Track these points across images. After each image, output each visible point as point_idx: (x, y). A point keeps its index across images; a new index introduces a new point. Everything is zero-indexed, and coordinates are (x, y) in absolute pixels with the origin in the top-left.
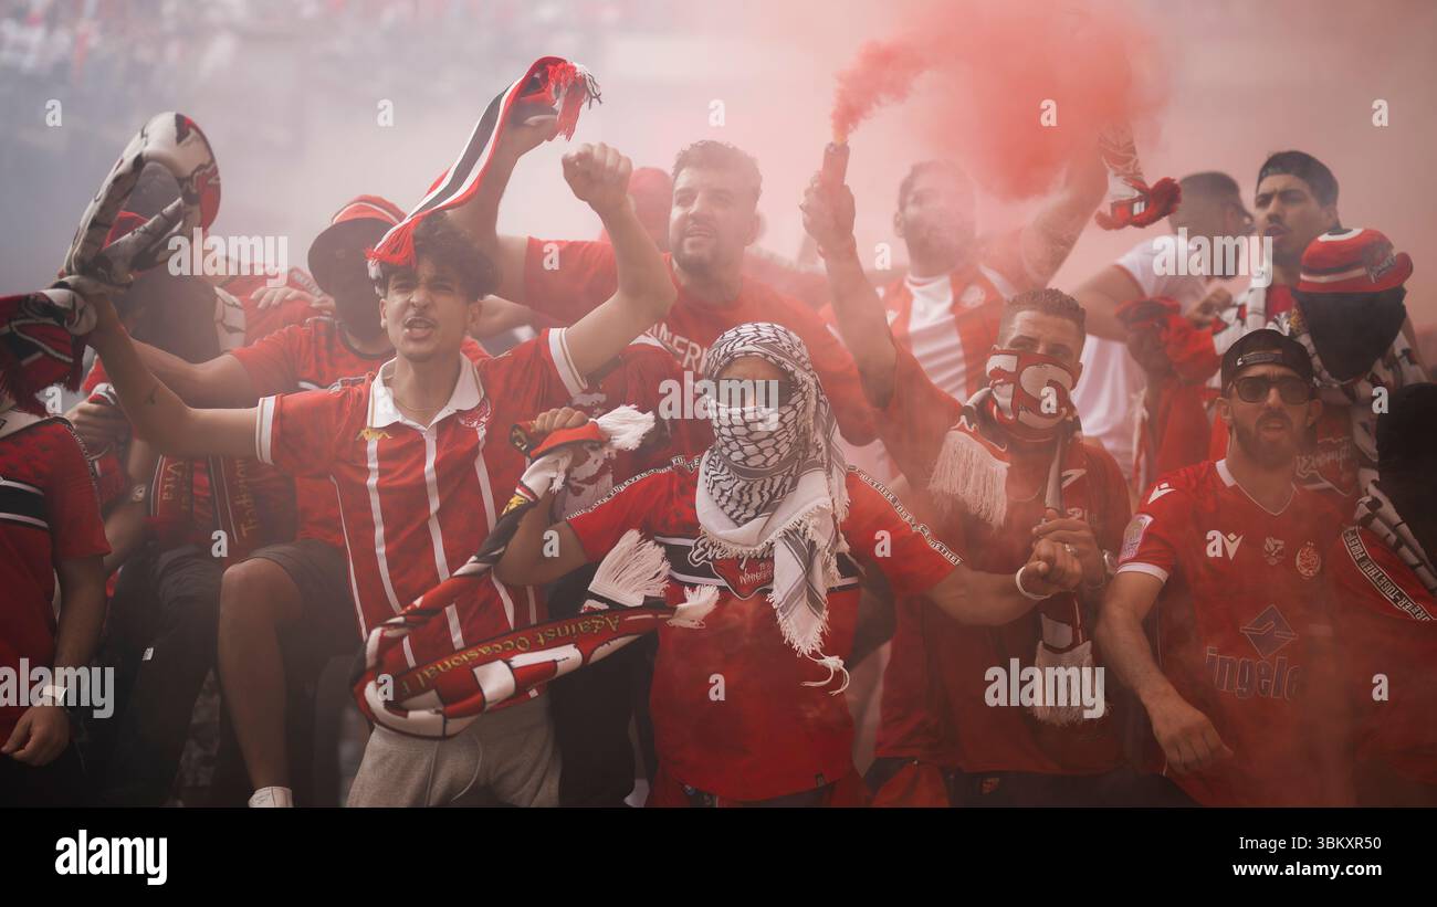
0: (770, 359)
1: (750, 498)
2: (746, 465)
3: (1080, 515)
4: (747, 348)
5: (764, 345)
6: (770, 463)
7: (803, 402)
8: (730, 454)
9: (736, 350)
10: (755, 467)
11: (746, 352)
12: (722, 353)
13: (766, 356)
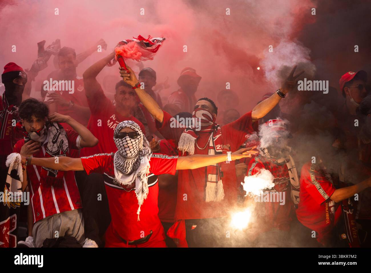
0: (132, 128)
1: (129, 166)
2: (127, 156)
3: (220, 146)
4: (126, 125)
5: (130, 124)
6: (133, 155)
7: (140, 138)
8: (123, 153)
9: (123, 125)
10: (130, 156)
11: (126, 126)
12: (119, 127)
13: (131, 127)
